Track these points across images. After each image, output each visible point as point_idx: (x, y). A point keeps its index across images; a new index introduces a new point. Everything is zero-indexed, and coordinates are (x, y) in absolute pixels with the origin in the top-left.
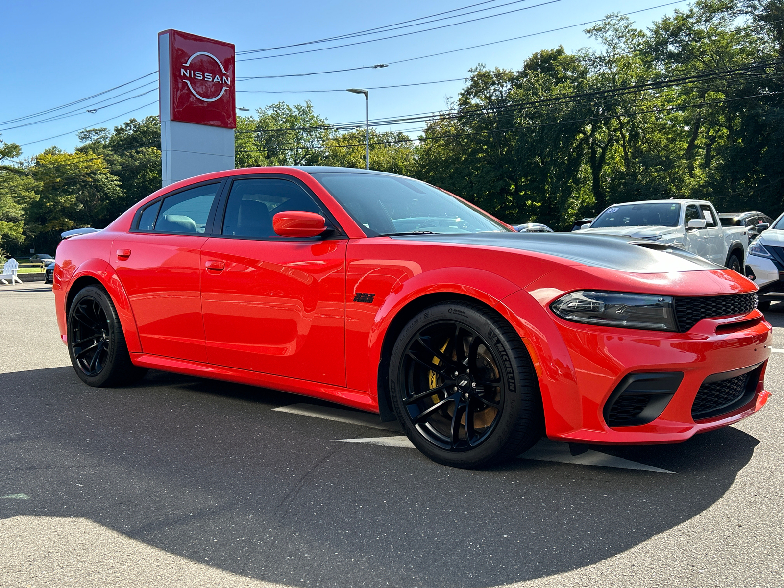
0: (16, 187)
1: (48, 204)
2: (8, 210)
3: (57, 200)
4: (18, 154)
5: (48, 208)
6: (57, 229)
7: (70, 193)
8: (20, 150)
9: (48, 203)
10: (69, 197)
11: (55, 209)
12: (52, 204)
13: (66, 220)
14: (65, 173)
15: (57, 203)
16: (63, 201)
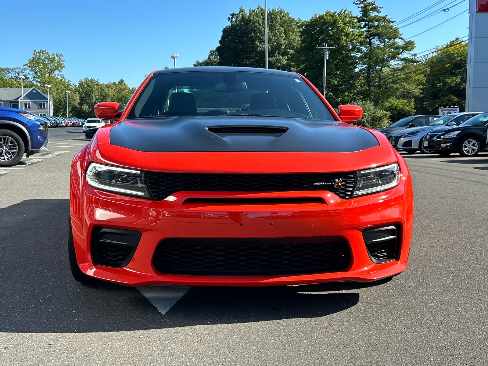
0: (409, 73)
1: (439, 85)
2: (414, 91)
3: (446, 81)
4: (413, 48)
5: (438, 88)
6: (444, 103)
7: (456, 75)
8: (414, 44)
9: (439, 83)
10: (455, 78)
11: (444, 88)
12: (442, 84)
13: (452, 97)
14: (454, 59)
15: (445, 83)
16: (450, 82)
